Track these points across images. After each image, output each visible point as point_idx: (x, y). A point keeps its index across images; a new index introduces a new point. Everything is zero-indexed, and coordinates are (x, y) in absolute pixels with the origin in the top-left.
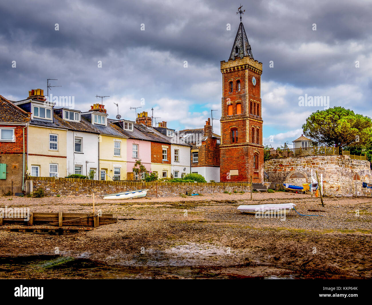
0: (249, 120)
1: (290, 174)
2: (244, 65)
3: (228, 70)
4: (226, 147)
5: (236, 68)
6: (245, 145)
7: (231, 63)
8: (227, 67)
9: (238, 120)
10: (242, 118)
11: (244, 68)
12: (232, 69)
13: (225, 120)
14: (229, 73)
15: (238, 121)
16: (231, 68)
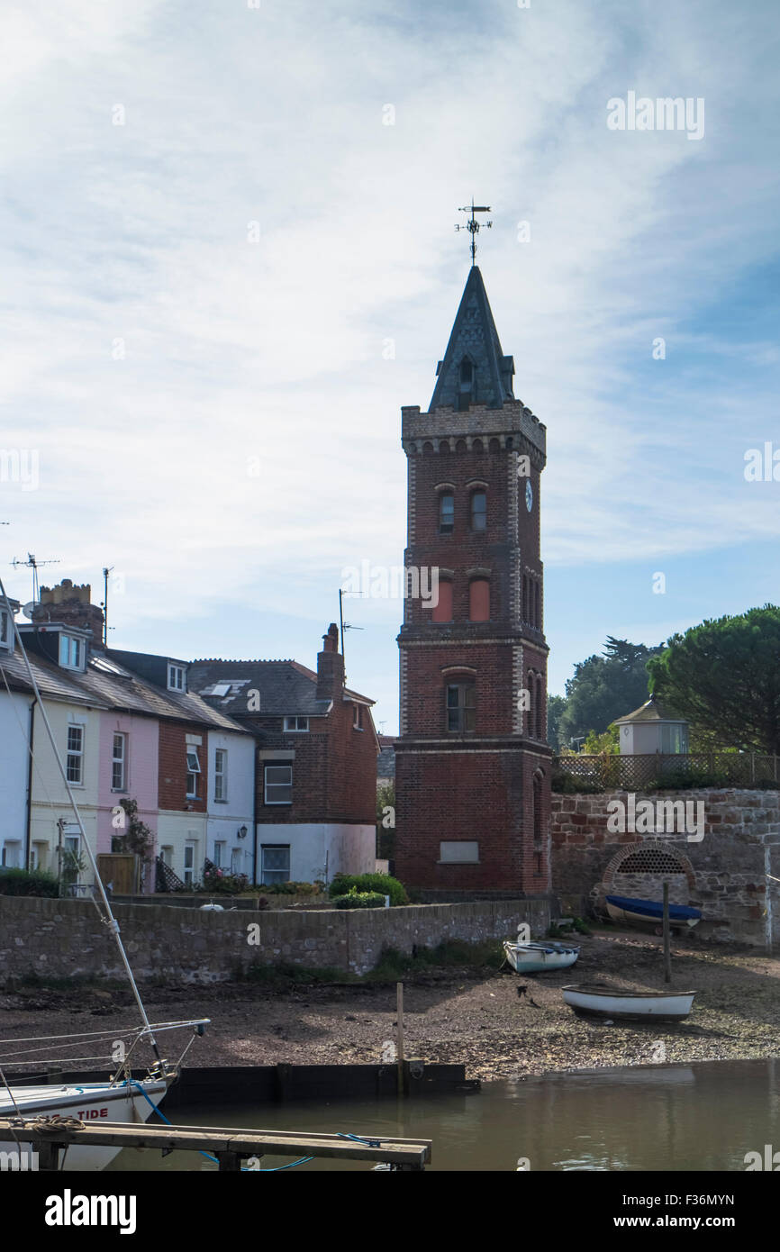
0: (525, 647)
1: (622, 856)
2: (506, 433)
3: (435, 443)
4: (422, 747)
5: (469, 441)
6: (510, 745)
7: (448, 420)
8: (430, 433)
9: (477, 642)
10: (498, 638)
11: (503, 446)
12: (452, 442)
13: (420, 640)
14: (436, 455)
15: (478, 646)
16: (448, 437)
